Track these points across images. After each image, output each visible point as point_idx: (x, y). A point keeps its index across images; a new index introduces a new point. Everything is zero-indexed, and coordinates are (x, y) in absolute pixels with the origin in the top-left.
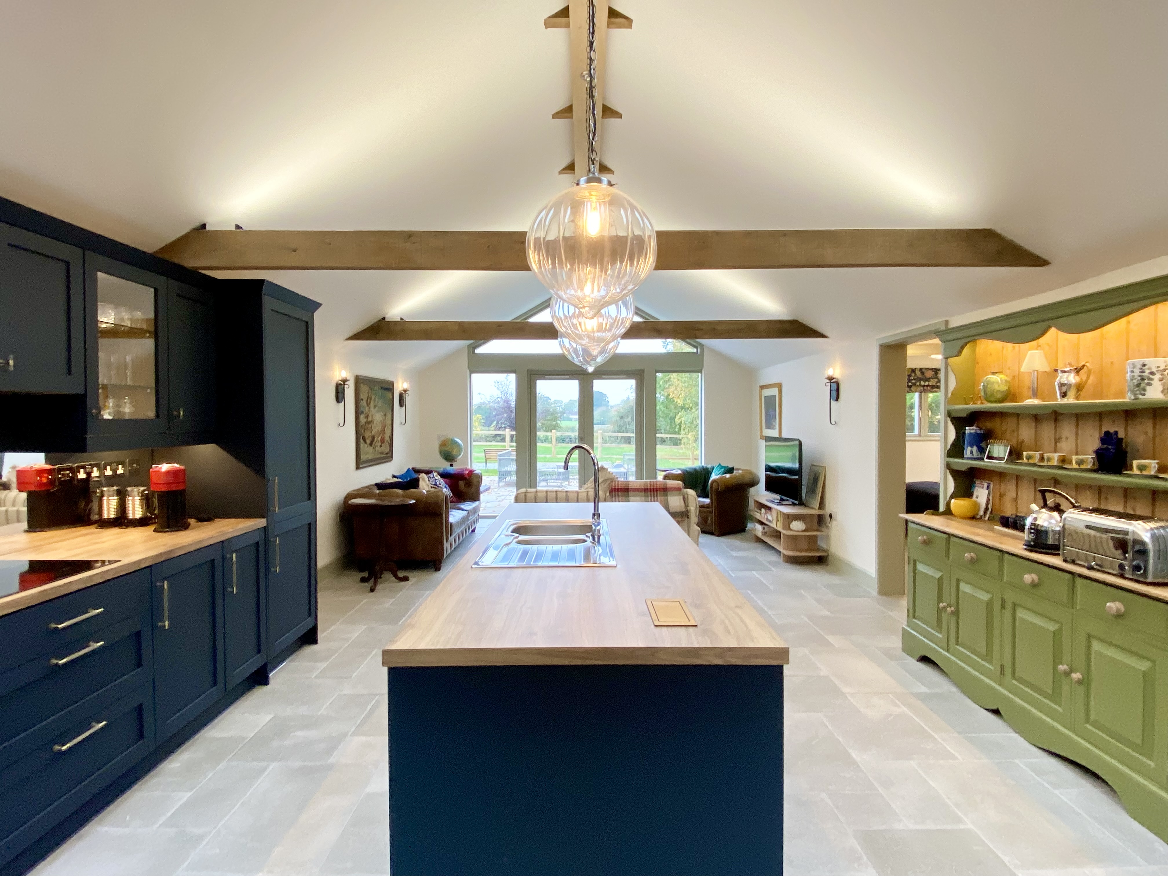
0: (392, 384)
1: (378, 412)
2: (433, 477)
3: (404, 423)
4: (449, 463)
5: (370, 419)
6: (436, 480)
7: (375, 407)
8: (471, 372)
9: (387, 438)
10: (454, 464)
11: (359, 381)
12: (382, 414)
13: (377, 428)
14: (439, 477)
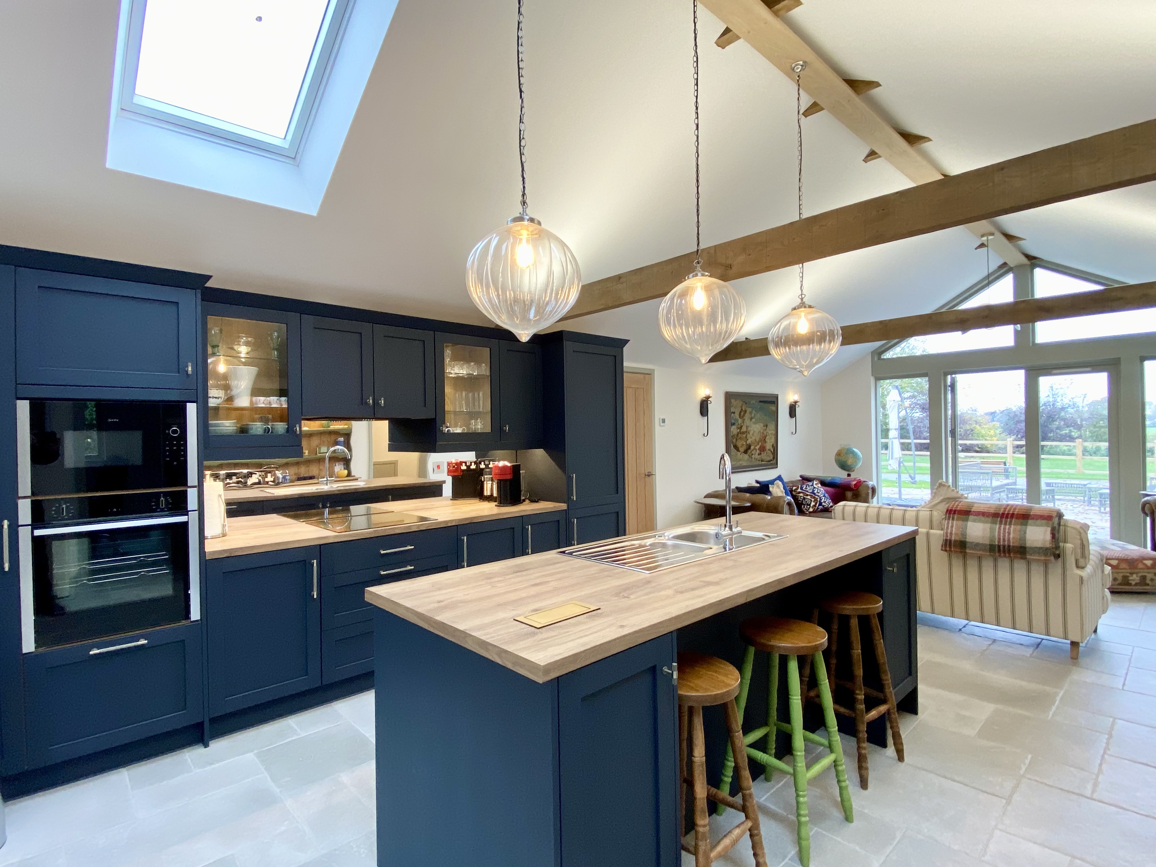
0: (776, 397)
1: (755, 423)
2: (813, 485)
3: (794, 433)
4: (846, 473)
5: (744, 429)
6: (814, 488)
7: (751, 419)
8: (878, 379)
9: (769, 446)
10: (852, 473)
11: (730, 397)
12: (762, 425)
13: (754, 438)
14: (820, 485)
